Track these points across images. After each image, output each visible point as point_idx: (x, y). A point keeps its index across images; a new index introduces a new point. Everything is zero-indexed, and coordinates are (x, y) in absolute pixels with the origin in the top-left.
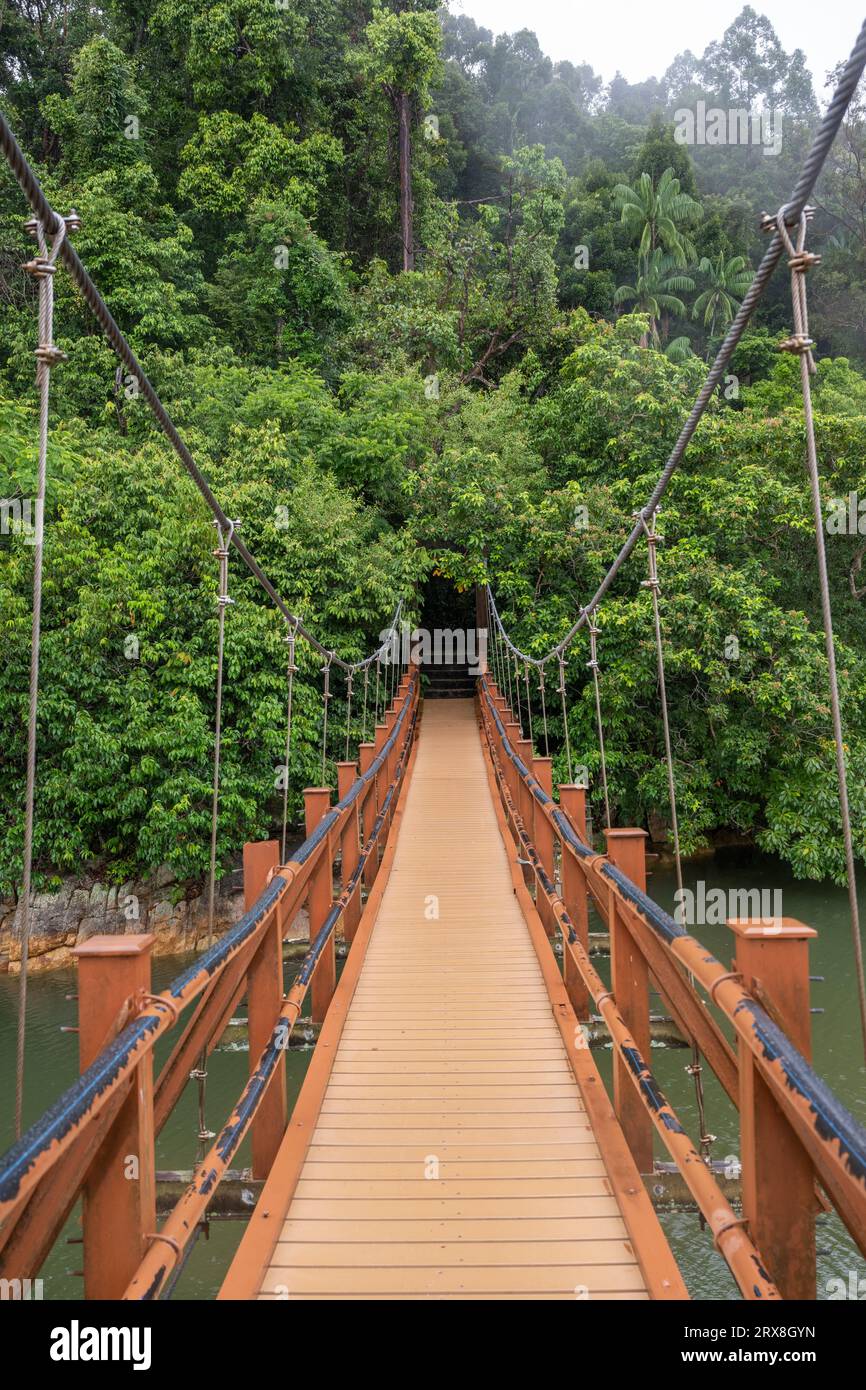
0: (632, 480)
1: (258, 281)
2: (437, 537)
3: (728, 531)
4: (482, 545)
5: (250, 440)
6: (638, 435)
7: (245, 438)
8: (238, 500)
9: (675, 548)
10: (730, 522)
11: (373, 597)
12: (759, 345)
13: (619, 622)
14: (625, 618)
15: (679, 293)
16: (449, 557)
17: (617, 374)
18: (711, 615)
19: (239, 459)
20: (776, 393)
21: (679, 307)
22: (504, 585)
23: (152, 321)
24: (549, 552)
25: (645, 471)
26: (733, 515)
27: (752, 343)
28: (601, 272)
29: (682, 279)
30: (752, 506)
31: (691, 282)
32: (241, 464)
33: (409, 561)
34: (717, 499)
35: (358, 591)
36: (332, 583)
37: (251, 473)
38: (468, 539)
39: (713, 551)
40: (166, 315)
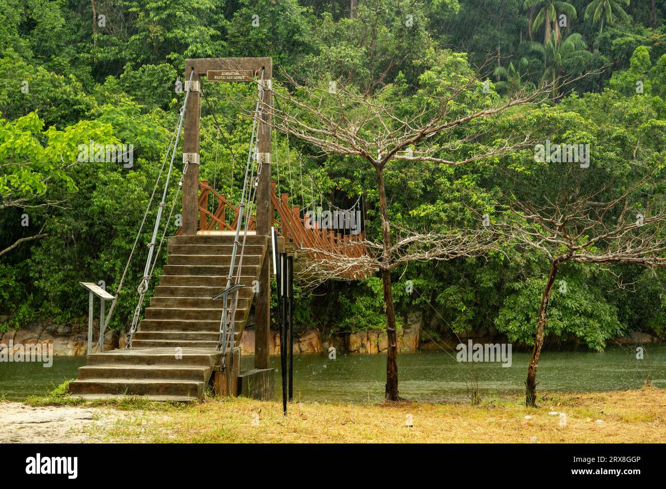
0: (441, 146)
2: (338, 171)
3: (484, 173)
4: (360, 177)
5: (246, 122)
7: (244, 121)
8: (240, 152)
10: (485, 168)
13: (422, 215)
14: (425, 213)
16: (344, 181)
18: (468, 212)
19: (241, 131)
22: (370, 196)
23: (195, 48)
26: (486, 165)
30: (496, 160)
32: (241, 134)
33: (321, 183)
35: (295, 196)
37: (246, 139)
38: (354, 173)
39: (479, 182)
40: (202, 44)
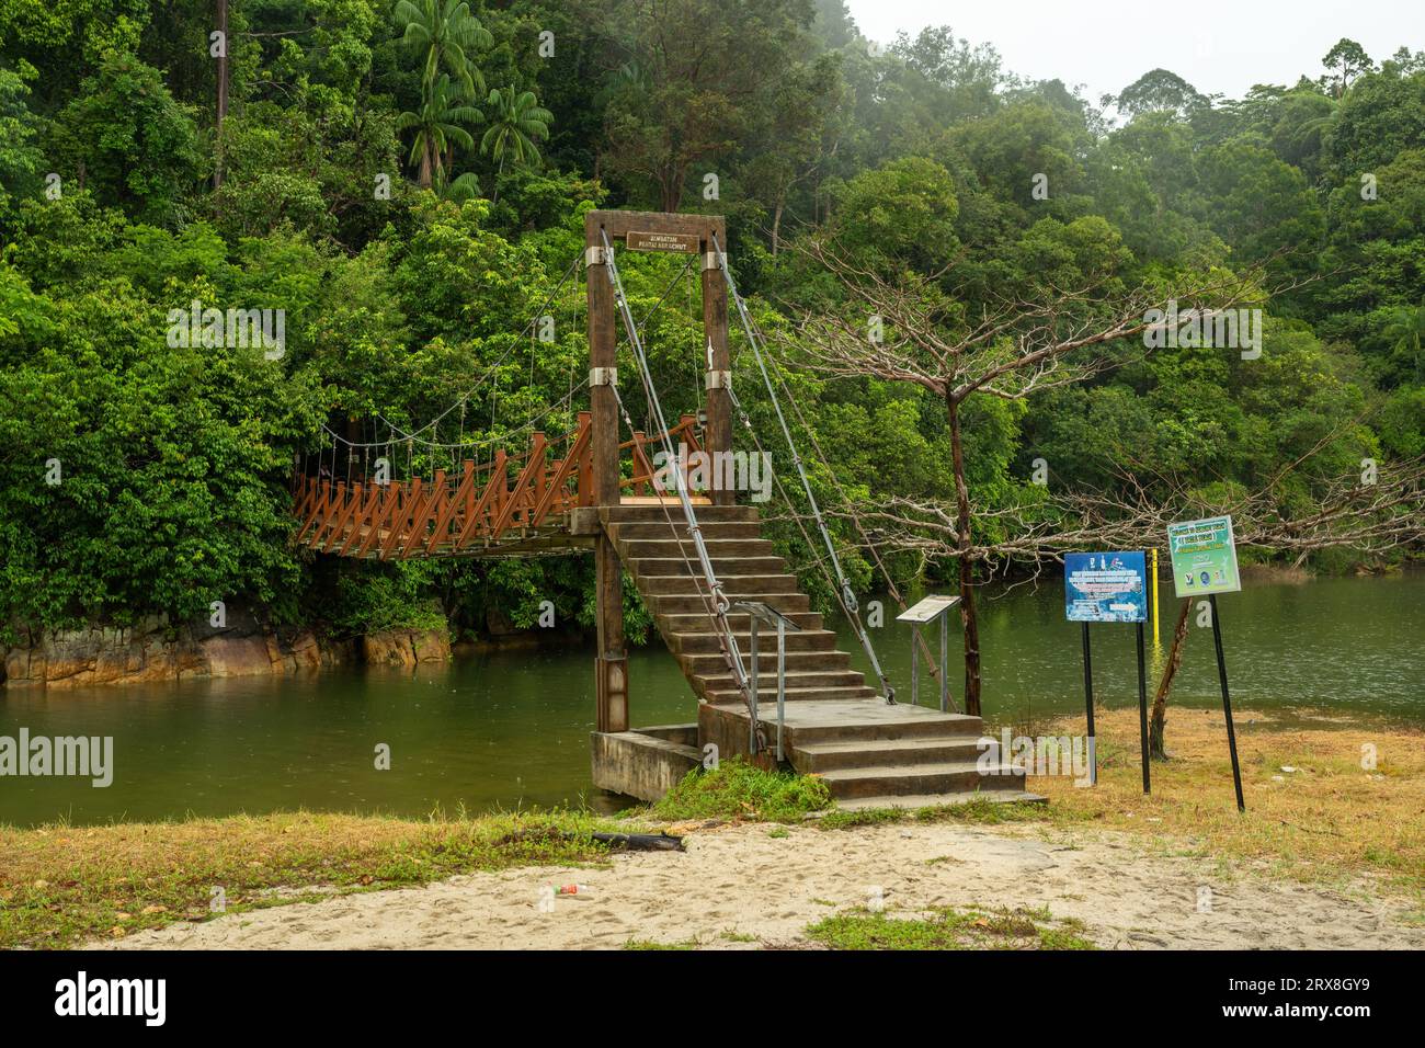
0: (484, 339)
1: (113, 127)
4: (372, 385)
6: (487, 303)
7: (179, 290)
9: (518, 394)
10: (559, 375)
11: (301, 421)
12: (551, 191)
13: (482, 446)
14: (486, 443)
15: (467, 125)
17: (470, 253)
20: (572, 246)
21: (467, 141)
22: (390, 417)
24: (428, 393)
25: (493, 333)
26: (562, 370)
27: (545, 186)
28: (384, 96)
29: (470, 109)
30: (575, 363)
31: (480, 114)
34: (549, 357)
36: (268, 408)
38: (361, 380)
